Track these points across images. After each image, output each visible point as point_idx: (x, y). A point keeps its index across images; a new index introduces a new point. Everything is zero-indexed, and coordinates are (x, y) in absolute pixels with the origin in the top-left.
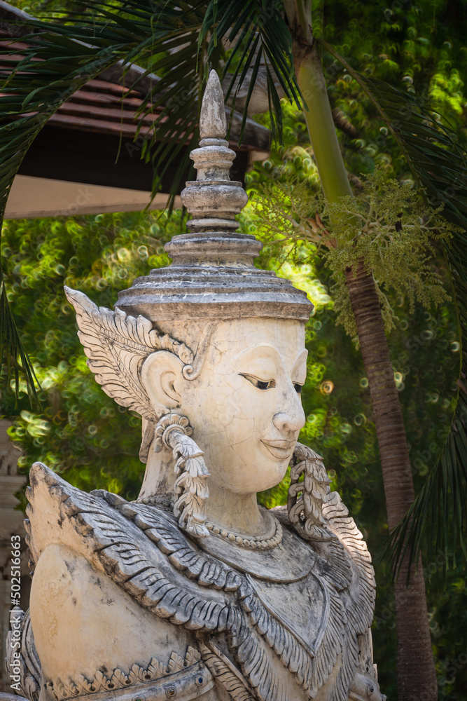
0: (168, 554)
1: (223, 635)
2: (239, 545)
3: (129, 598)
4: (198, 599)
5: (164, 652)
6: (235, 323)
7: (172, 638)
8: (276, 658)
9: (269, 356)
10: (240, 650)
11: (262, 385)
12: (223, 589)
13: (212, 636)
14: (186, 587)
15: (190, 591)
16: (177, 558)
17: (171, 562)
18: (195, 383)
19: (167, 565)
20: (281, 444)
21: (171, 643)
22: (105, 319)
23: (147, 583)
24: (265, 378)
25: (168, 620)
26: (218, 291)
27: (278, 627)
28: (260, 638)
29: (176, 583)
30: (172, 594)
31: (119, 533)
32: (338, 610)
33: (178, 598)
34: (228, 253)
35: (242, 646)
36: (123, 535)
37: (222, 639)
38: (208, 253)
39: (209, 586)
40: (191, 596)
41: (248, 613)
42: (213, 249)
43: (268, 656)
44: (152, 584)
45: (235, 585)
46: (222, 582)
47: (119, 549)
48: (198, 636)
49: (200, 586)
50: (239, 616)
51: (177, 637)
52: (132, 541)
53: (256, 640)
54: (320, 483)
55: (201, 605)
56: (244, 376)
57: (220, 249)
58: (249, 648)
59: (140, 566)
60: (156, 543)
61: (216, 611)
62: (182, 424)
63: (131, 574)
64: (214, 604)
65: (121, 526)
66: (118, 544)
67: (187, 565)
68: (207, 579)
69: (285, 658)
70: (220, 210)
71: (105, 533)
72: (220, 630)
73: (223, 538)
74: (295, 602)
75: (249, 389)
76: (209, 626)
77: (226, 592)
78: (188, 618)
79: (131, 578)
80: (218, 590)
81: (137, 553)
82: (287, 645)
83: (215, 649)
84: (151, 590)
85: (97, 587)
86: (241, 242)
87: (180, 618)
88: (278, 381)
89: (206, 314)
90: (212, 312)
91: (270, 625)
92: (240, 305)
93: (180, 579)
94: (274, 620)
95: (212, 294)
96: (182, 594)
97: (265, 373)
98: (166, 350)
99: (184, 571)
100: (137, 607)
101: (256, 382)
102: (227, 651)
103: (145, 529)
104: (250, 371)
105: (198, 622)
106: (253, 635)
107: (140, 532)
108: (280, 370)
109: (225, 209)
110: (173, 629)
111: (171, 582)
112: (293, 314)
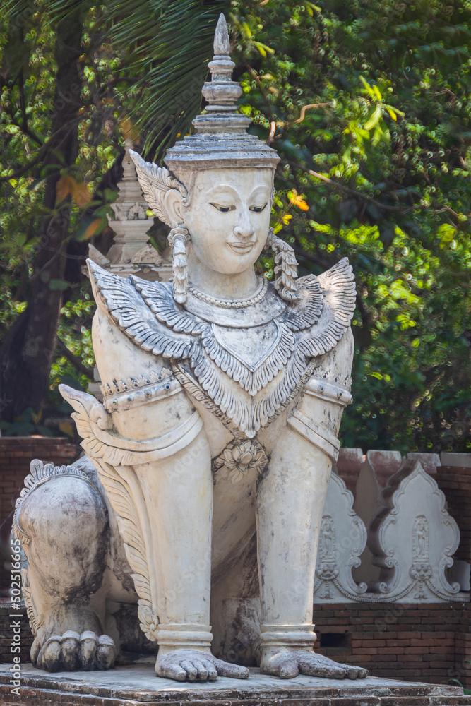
0: (155, 313)
1: (187, 361)
2: (218, 306)
3: (128, 340)
4: (171, 340)
5: (147, 371)
6: (206, 172)
7: (153, 362)
8: (223, 374)
9: (227, 192)
10: (196, 370)
11: (224, 210)
12: (190, 334)
13: (180, 361)
14: (165, 333)
15: (167, 335)
16: (161, 316)
17: (157, 318)
18: (189, 208)
19: (153, 320)
20: (238, 245)
21: (152, 366)
22: (147, 169)
23: (136, 331)
24: (225, 205)
25: (150, 352)
26: (196, 153)
27: (226, 355)
28: (212, 362)
29: (157, 331)
30: (153, 338)
31: (125, 302)
32: (287, 343)
33: (157, 340)
34: (216, 127)
35: (198, 367)
36: (128, 302)
37: (186, 363)
38: (206, 127)
39: (180, 332)
40: (166, 338)
41: (205, 348)
42: (208, 125)
43: (217, 373)
44: (141, 331)
45: (199, 331)
46: (190, 329)
47: (122, 311)
48: (171, 361)
49: (174, 332)
50: (199, 349)
51: (156, 362)
52: (133, 306)
53: (209, 364)
54: (290, 266)
55: (172, 343)
56: (212, 204)
57: (212, 125)
58: (202, 368)
59: (134, 321)
60: (149, 306)
61: (183, 347)
62: (183, 233)
63: (126, 326)
64: (182, 342)
65: (129, 297)
66: (121, 308)
67: (166, 320)
68: (179, 328)
69: (230, 373)
70: (217, 100)
71: (115, 301)
72: (183, 358)
73: (207, 302)
74: (249, 340)
75: (215, 212)
76: (176, 356)
77: (193, 335)
78: (161, 351)
79: (127, 328)
80: (187, 334)
81: (134, 313)
82: (231, 365)
83: (181, 369)
84: (139, 335)
85: (111, 333)
86: (224, 121)
87: (156, 351)
88: (237, 206)
89: (189, 167)
90: (192, 166)
91: (220, 354)
92: (205, 161)
93: (162, 328)
94: (224, 352)
95: (192, 155)
96: (161, 337)
97: (224, 202)
98: (175, 188)
99: (164, 323)
100: (132, 345)
101: (219, 208)
102: (189, 370)
103: (144, 298)
104: (215, 202)
105: (169, 353)
106: (207, 360)
107: (142, 300)
108: (238, 200)
109: (220, 100)
110: (154, 357)
111: (154, 330)
112: (247, 165)
